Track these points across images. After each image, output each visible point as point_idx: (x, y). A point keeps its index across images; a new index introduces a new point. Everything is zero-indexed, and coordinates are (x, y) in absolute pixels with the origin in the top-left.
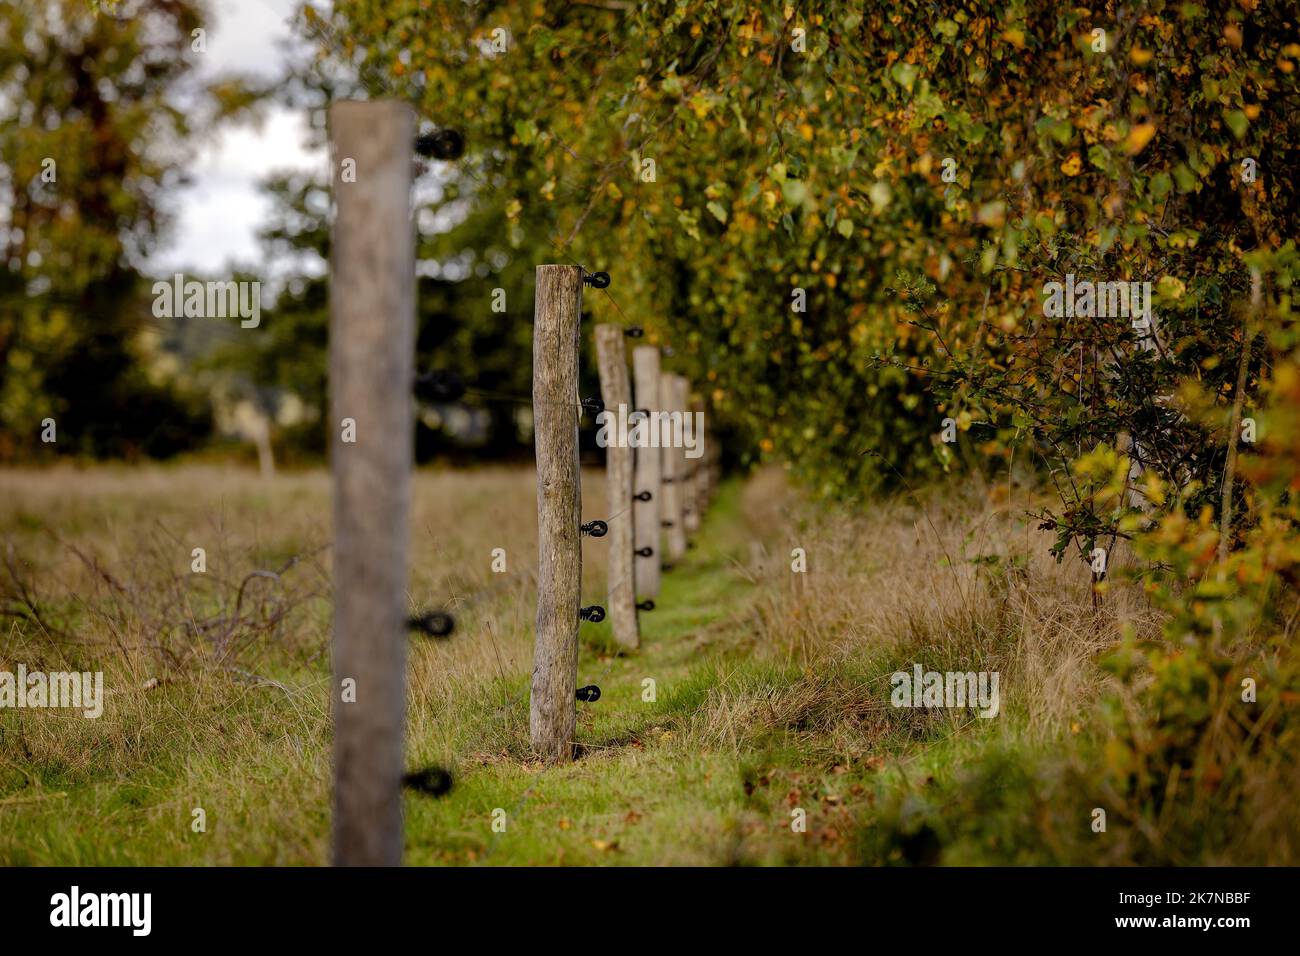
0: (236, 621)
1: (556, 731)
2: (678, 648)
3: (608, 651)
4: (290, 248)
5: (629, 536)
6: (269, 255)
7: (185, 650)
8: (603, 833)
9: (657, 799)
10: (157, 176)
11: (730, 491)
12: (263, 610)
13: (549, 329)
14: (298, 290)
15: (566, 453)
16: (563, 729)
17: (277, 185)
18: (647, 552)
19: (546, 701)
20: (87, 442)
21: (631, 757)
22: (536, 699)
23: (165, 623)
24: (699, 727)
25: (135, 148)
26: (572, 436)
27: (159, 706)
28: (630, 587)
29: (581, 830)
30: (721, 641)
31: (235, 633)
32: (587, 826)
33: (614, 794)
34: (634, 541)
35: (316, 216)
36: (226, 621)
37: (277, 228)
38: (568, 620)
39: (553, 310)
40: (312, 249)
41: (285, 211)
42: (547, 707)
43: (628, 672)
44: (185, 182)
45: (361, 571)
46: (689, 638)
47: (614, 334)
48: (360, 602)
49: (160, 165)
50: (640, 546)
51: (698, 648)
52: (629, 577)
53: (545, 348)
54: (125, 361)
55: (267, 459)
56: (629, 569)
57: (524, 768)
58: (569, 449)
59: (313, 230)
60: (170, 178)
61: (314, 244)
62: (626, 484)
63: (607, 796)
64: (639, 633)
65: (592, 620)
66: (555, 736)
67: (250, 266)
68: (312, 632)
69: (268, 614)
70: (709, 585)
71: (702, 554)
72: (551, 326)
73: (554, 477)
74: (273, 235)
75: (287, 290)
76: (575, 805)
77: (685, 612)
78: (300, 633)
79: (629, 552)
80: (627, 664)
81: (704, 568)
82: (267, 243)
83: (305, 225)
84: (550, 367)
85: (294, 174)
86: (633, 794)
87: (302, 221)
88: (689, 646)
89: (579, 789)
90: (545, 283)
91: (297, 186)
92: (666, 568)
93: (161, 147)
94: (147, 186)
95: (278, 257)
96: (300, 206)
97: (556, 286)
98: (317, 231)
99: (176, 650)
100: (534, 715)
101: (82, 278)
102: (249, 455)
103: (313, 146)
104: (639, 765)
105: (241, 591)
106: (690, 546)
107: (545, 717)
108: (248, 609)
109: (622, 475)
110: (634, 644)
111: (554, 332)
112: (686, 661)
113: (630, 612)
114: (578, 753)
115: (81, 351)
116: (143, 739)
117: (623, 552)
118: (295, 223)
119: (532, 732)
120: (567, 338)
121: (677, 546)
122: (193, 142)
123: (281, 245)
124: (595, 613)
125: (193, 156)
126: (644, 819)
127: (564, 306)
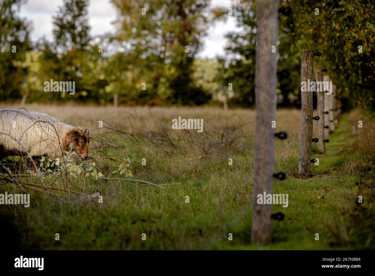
0: (222, 143)
1: (305, 170)
2: (335, 152)
3: (317, 152)
4: (232, 52)
5: (323, 123)
6: (227, 54)
7: (209, 150)
8: (320, 195)
9: (333, 187)
10: (199, 34)
11: (345, 116)
12: (228, 140)
13: (305, 67)
14: (234, 63)
15: (309, 98)
16: (307, 170)
17: (229, 36)
18: (327, 127)
19: (303, 163)
20: (180, 100)
21: (325, 177)
22: (300, 162)
23: (203, 143)
24: (343, 170)
25: (193, 26)
26: (311, 95)
27: (203, 163)
28: (322, 136)
29: (313, 194)
30: (346, 150)
31: (221, 146)
32: (315, 193)
33: (322, 185)
34: (324, 124)
35: (239, 44)
36: (219, 143)
37: (229, 47)
38: (309, 142)
39: (306, 62)
40: (238, 52)
41: (231, 42)
42: (303, 164)
43: (322, 157)
44: (206, 35)
45: (263, 121)
46: (338, 150)
47: (320, 71)
48: (262, 129)
49: (199, 31)
50: (325, 125)
51: (340, 152)
52: (322, 134)
53: (304, 71)
54: (190, 80)
55: (226, 106)
56: (322, 131)
57: (297, 179)
58: (310, 98)
59: (239, 47)
60: (202, 34)
61: (239, 51)
62: (322, 109)
63: (320, 186)
64: (324, 148)
65: (315, 142)
66: (305, 171)
67: (222, 56)
68: (241, 146)
69: (229, 141)
70: (342, 137)
71: (339, 130)
72: (306, 66)
73: (306, 105)
74: (228, 49)
75: (231, 63)
76: (312, 188)
77: (336, 143)
78: (238, 146)
79: (322, 127)
80: (322, 156)
81: (340, 133)
82: (227, 51)
83: (236, 46)
84: (305, 76)
85: (234, 33)
86: (327, 185)
87: (236, 45)
88: (338, 152)
89: (313, 184)
90: (305, 55)
91: (234, 36)
92: (331, 132)
93: (200, 26)
94: (197, 36)
95: (229, 54)
96: (235, 41)
97: (307, 55)
98: (240, 48)
99: (206, 149)
100: (300, 166)
101: (179, 59)
102: (221, 105)
103: (239, 26)
104: (328, 179)
105: (223, 136)
106: (336, 128)
107: (303, 166)
108: (224, 140)
109: (321, 107)
110: (323, 151)
111: (307, 67)
112: (337, 155)
113: (322, 143)
114: (311, 176)
115: (179, 78)
116: (199, 171)
117: (321, 127)
118: (234, 45)
119: (299, 170)
120: (310, 69)
121: (332, 127)
122: (208, 25)
123: (230, 51)
124: (316, 140)
125: (208, 28)
126: (330, 191)
127: (309, 61)
